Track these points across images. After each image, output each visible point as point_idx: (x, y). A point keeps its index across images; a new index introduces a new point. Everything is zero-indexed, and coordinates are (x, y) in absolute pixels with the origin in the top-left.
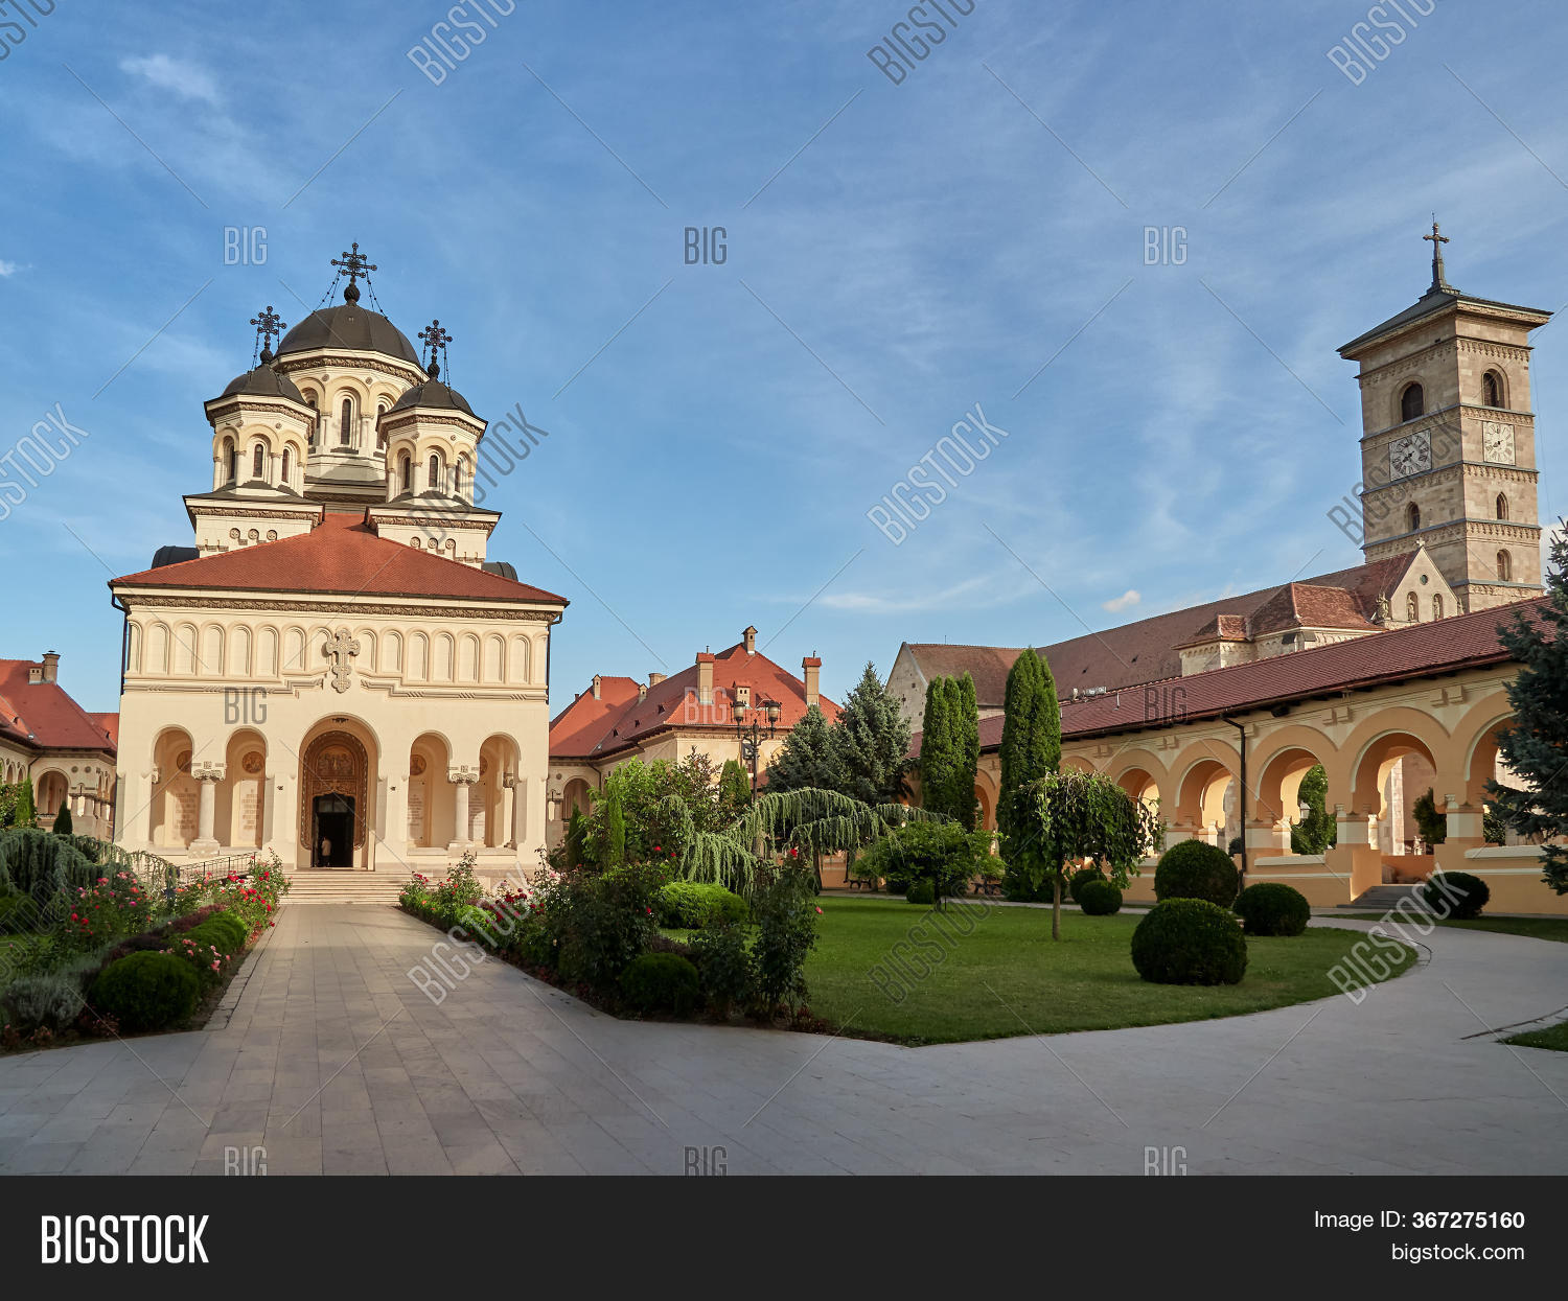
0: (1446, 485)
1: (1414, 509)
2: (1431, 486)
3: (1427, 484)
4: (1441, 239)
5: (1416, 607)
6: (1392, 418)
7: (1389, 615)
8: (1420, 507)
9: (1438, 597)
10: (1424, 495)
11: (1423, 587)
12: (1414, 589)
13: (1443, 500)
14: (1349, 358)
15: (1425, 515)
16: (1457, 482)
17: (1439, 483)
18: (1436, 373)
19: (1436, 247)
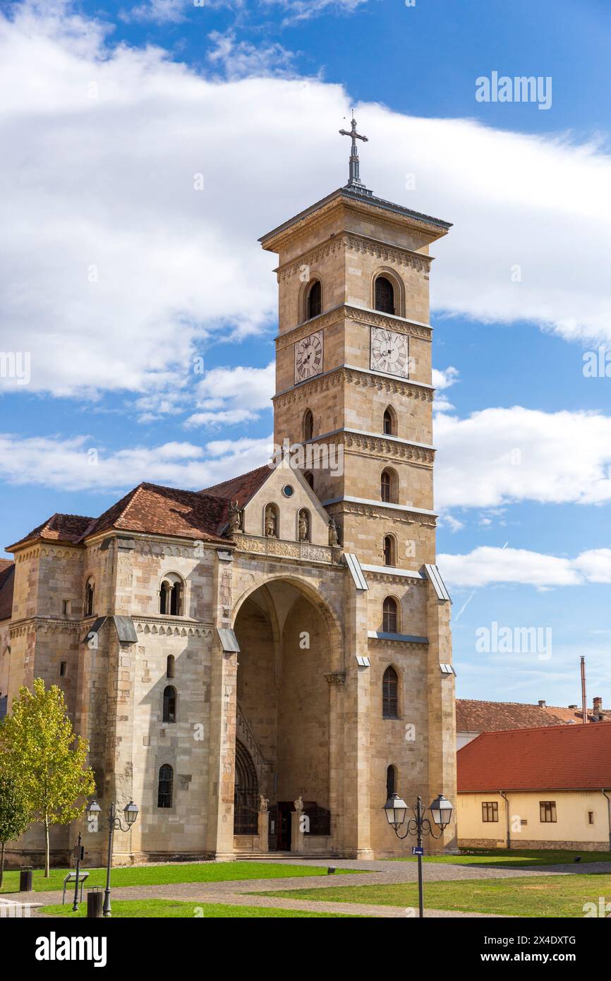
0: (333, 391)
1: (309, 416)
2: (322, 391)
3: (319, 389)
4: (359, 137)
5: (276, 521)
6: (299, 316)
7: (241, 527)
8: (314, 414)
9: (305, 513)
10: (316, 401)
11: (286, 500)
12: (275, 500)
13: (329, 408)
14: (269, 249)
15: (316, 423)
16: (340, 388)
17: (327, 389)
18: (330, 269)
19: (354, 143)
